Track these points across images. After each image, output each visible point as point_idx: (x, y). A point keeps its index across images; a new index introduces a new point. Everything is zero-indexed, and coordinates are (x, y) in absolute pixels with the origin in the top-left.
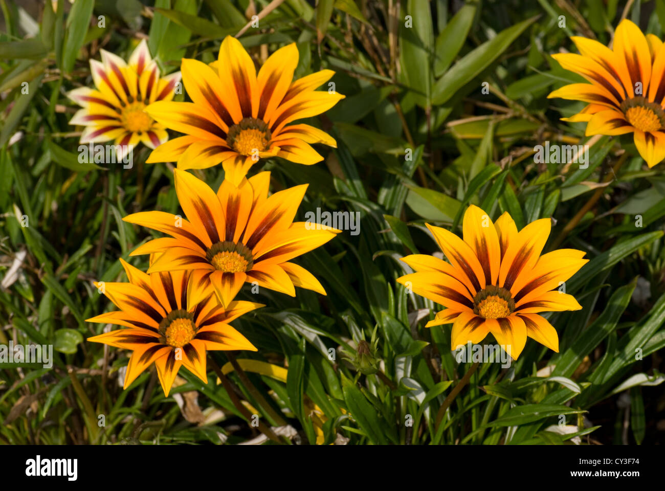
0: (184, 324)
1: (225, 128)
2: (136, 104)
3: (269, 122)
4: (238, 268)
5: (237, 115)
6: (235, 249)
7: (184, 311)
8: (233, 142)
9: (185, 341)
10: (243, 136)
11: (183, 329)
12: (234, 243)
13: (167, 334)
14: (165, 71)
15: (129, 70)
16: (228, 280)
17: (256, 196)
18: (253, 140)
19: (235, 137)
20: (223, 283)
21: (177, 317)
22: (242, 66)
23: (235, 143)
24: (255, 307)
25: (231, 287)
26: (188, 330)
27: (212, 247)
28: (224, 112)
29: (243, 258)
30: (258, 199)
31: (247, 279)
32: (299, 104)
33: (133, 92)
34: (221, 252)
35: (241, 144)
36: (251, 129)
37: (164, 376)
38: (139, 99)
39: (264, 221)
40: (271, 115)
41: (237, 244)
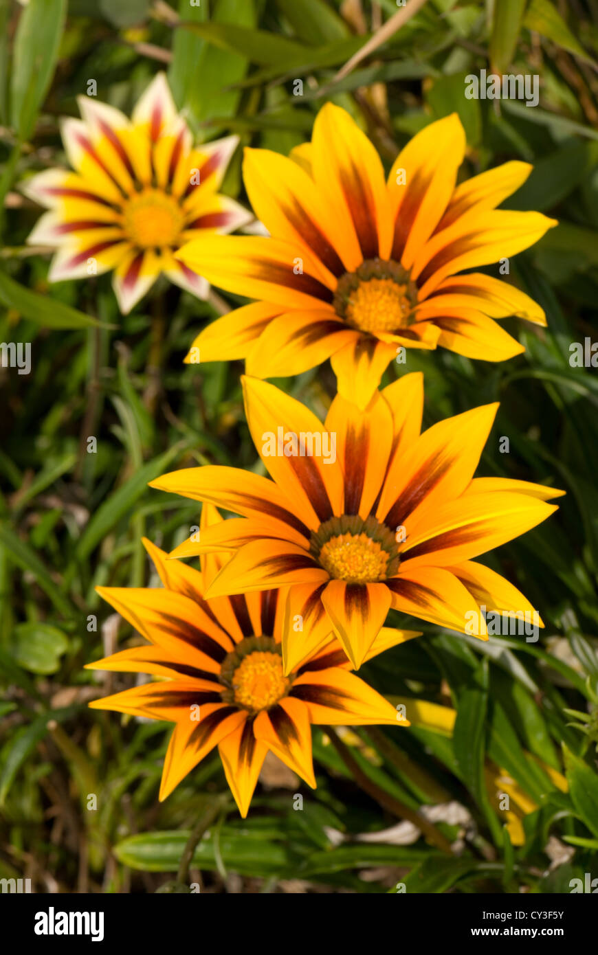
0: (267, 663)
1: (330, 281)
2: (149, 194)
3: (412, 267)
4: (370, 567)
5: (351, 257)
6: (363, 529)
7: (266, 639)
8: (344, 307)
9: (271, 696)
10: (364, 291)
11: (266, 671)
12: (360, 518)
13: (235, 681)
14: (202, 136)
15: (134, 133)
16: (357, 606)
17: (399, 425)
18: (382, 302)
19: (349, 295)
20: (348, 613)
21: (254, 649)
22: (356, 160)
23: (350, 308)
24: (404, 637)
25: (363, 621)
26: (274, 676)
27: (319, 530)
28: (327, 250)
29: (378, 546)
30: (402, 430)
31: (394, 601)
32: (469, 237)
33: (143, 172)
34: (337, 536)
35: (360, 308)
36: (379, 278)
37: (238, 775)
38: (154, 184)
39: (415, 476)
40: (417, 255)
41: (368, 519)
